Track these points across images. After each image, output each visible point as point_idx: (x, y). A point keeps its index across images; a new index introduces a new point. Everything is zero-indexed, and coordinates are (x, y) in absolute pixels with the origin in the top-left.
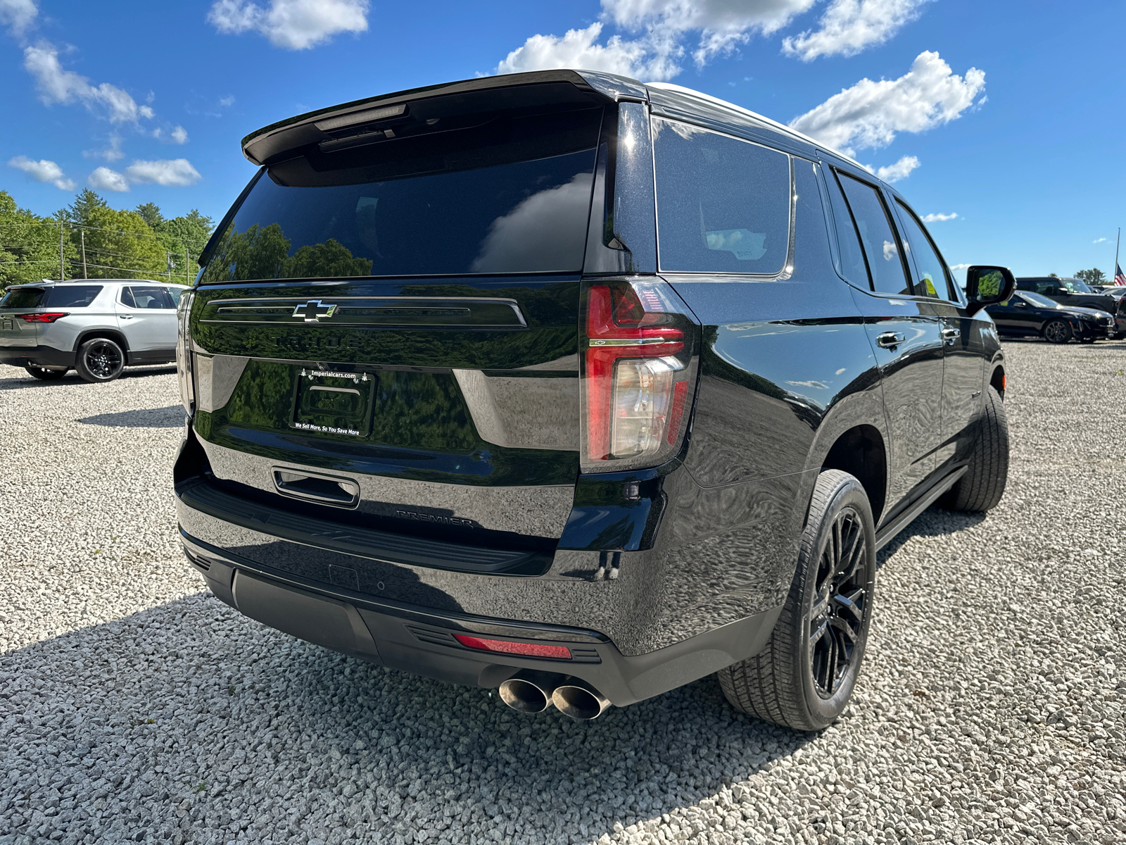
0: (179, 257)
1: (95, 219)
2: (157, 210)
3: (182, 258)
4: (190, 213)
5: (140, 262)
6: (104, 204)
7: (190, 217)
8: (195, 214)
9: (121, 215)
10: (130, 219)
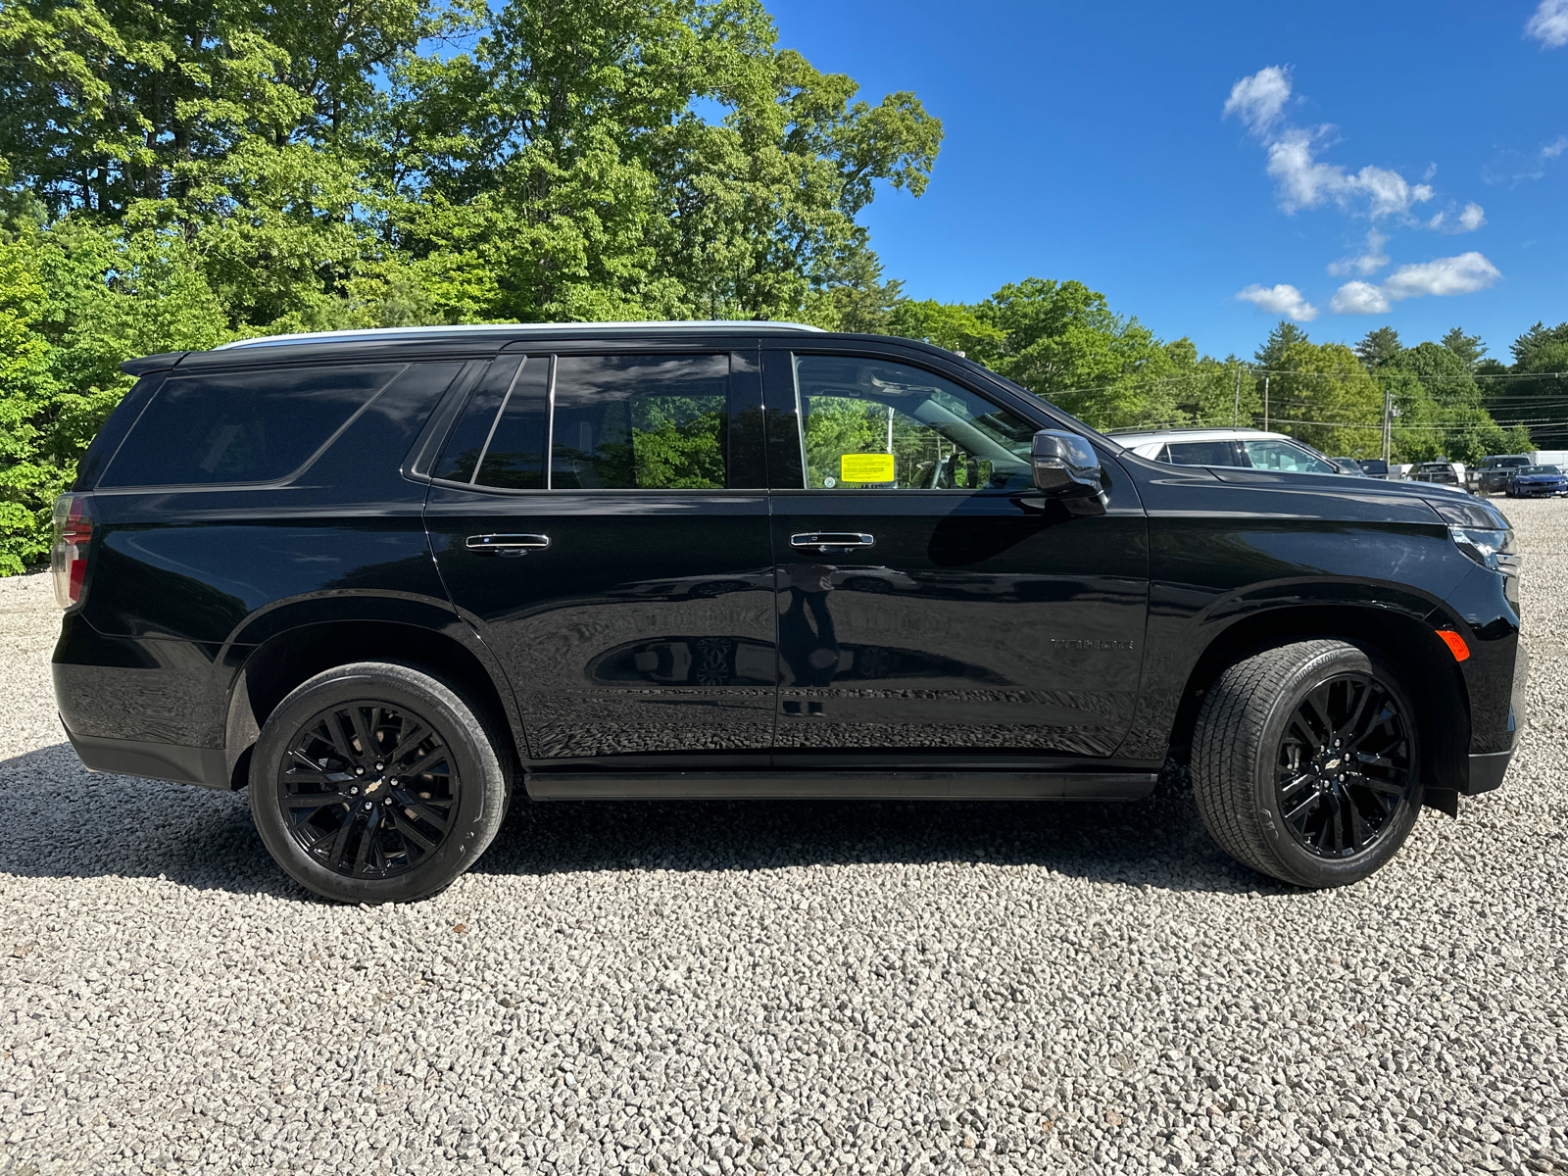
0: (1410, 401)
1: (1289, 360)
2: (1395, 335)
3: (1415, 401)
4: (1449, 334)
5: (1342, 412)
6: (1304, 339)
7: (1447, 341)
8: (1457, 334)
9: (1323, 350)
10: (1334, 355)
